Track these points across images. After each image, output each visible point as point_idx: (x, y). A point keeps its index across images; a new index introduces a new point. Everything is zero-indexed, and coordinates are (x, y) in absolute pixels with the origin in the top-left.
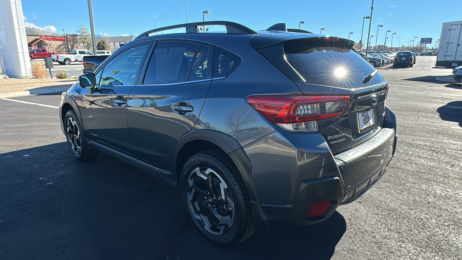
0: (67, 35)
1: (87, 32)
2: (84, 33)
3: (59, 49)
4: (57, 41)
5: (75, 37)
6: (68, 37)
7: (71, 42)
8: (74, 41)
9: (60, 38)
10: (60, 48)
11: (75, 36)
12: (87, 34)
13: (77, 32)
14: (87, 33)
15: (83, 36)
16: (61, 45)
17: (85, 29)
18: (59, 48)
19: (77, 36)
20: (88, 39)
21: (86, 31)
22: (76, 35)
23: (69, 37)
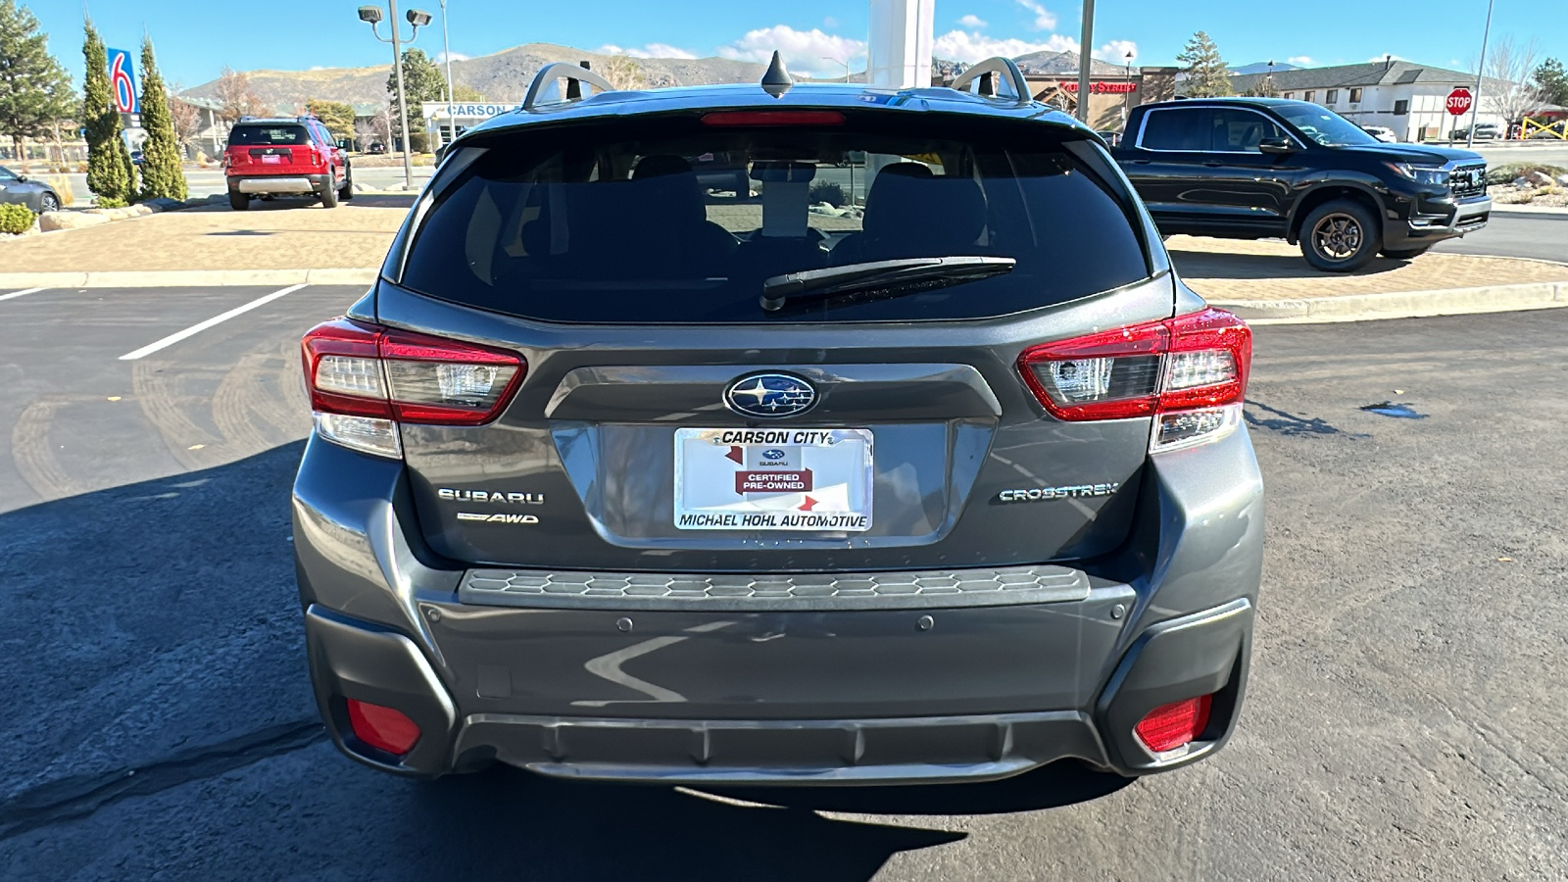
0: (1145, 71)
1: (1212, 57)
2: (1200, 62)
3: (1107, 121)
4: (1108, 93)
5: (1167, 77)
6: (1146, 78)
7: (1151, 97)
8: (1162, 92)
9: (1118, 84)
10: (1111, 119)
11: (1168, 74)
12: (1211, 65)
13: (1179, 58)
14: (1213, 62)
15: (1197, 72)
16: (1116, 106)
17: (1210, 47)
18: (1108, 118)
19: (1174, 74)
20: (1210, 84)
21: (1211, 53)
22: (1174, 71)
23: (1149, 76)
